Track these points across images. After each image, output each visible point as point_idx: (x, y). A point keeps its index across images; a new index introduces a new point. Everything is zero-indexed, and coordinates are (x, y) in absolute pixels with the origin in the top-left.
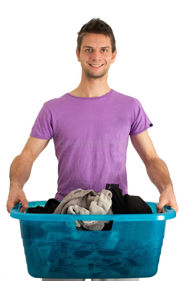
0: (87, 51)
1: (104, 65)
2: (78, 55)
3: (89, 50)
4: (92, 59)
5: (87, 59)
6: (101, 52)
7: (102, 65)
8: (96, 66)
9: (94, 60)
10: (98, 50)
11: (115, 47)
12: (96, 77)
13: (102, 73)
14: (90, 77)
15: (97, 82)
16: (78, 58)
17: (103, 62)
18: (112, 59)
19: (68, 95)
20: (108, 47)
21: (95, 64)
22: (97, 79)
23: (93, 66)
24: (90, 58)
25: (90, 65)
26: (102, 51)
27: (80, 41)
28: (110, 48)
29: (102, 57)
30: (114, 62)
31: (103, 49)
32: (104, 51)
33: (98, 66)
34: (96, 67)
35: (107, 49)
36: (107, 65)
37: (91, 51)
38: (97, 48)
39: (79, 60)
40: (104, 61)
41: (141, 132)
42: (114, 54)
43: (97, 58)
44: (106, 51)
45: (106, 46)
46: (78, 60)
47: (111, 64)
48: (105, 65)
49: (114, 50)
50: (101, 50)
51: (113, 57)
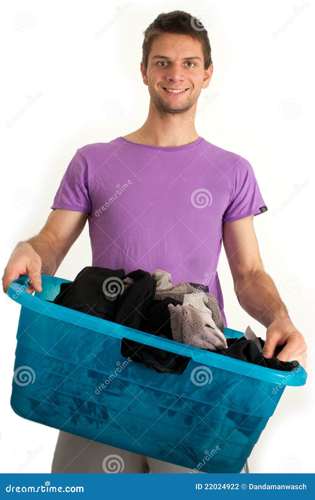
0: (160, 64)
1: (189, 91)
2: (144, 73)
3: (163, 63)
4: (168, 78)
5: (159, 80)
6: (185, 67)
7: (186, 90)
8: (175, 91)
9: (171, 80)
10: (179, 63)
11: (210, 59)
12: (176, 110)
13: (186, 105)
14: (164, 110)
15: (176, 120)
16: (143, 78)
17: (186, 84)
18: (205, 80)
19: (121, 140)
20: (197, 58)
21: (173, 87)
22: (176, 115)
23: (170, 90)
24: (164, 78)
25: (165, 89)
26: (186, 65)
27: (147, 47)
28: (200, 59)
29: (186, 76)
30: (207, 86)
31: (188, 62)
32: (189, 64)
33: (179, 91)
34: (176, 93)
35: (196, 60)
36: (195, 89)
37: (166, 64)
38: (177, 59)
39: (146, 82)
40: (189, 82)
41: (241, 217)
42: (208, 71)
43: (177, 77)
44: (193, 65)
45: (193, 56)
46: (144, 81)
47: (202, 89)
48: (192, 91)
49: (208, 63)
50: (185, 63)
51: (207, 77)
